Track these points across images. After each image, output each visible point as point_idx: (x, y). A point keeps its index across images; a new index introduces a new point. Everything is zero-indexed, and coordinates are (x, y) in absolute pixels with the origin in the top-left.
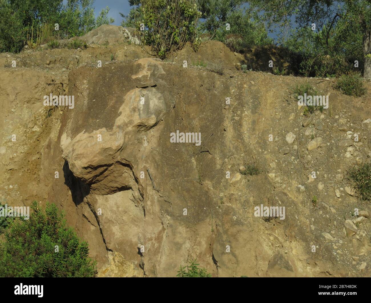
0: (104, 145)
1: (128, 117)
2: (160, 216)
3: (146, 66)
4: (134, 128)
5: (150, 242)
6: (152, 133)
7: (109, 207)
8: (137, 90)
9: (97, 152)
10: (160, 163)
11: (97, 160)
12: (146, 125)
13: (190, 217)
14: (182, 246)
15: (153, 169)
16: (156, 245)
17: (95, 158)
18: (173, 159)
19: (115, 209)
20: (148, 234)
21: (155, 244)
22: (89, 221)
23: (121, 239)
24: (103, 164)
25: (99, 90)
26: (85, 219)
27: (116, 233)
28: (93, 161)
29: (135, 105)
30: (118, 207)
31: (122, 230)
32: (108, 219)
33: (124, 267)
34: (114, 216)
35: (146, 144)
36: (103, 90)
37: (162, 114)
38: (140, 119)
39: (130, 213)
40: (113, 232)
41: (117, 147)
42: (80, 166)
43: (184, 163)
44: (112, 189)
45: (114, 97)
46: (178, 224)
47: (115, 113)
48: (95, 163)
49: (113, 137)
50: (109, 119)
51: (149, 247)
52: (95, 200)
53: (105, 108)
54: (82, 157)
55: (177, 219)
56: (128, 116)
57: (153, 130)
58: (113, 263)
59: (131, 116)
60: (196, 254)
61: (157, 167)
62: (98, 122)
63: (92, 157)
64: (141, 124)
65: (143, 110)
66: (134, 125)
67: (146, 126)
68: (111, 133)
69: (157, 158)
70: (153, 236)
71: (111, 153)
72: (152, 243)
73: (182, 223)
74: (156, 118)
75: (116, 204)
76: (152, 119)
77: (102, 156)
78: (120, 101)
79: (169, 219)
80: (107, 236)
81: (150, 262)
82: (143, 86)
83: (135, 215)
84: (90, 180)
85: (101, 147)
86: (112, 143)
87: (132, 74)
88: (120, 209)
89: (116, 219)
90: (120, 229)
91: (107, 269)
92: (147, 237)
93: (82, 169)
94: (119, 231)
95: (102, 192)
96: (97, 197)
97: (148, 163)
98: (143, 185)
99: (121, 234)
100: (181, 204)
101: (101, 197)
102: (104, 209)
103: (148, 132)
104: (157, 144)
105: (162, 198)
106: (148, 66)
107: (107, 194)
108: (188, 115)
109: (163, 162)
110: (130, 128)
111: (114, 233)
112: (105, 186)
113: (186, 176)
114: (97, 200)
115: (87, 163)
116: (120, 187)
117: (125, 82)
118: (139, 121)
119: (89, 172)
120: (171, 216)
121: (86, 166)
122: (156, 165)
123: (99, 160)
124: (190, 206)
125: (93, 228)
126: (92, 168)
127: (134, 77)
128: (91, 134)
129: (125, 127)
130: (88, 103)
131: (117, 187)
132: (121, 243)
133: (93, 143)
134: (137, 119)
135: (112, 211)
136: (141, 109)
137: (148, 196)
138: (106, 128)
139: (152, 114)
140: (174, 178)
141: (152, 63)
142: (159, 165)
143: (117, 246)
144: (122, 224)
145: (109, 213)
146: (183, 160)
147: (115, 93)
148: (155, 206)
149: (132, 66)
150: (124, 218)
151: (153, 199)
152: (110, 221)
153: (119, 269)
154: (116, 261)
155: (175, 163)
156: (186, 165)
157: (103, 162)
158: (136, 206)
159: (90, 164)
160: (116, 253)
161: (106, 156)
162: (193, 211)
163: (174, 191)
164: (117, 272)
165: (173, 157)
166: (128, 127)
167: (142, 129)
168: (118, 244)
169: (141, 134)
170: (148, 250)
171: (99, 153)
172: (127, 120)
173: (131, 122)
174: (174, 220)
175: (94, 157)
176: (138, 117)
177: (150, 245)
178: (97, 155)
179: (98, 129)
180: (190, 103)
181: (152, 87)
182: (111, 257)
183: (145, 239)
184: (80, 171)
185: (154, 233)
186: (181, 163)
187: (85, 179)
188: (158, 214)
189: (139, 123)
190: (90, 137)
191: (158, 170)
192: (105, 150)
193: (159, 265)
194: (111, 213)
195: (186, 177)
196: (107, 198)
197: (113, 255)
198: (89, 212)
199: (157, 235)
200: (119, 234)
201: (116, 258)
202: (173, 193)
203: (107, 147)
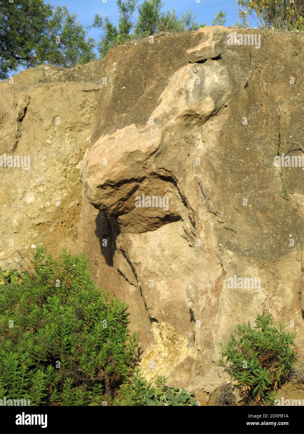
0: (128, 147)
1: (169, 105)
2: (217, 254)
3: (211, 36)
4: (179, 121)
5: (204, 297)
6: (210, 127)
7: (148, 249)
8: (189, 67)
9: (118, 159)
10: (220, 171)
11: (119, 171)
12: (198, 113)
13: (266, 250)
14: (252, 299)
15: (209, 181)
16: (213, 300)
17: (115, 169)
18: (242, 163)
19: (158, 253)
20: (201, 284)
21: (211, 299)
22: (127, 280)
23: (169, 300)
24: (129, 178)
25: (133, 72)
26: (122, 277)
27: (162, 292)
28: (112, 174)
29: (182, 85)
30: (163, 251)
31: (171, 287)
32: (149, 270)
33: (176, 346)
34: (158, 265)
35: (200, 146)
36: (139, 72)
37: (224, 97)
38: (188, 105)
39: (181, 258)
40: (157, 290)
41: (149, 148)
42: (94, 184)
43: (259, 168)
44: (152, 221)
45: (155, 80)
46: (246, 263)
47: (154, 101)
48: (115, 176)
49: (143, 134)
50: (142, 112)
51: (203, 305)
52: (129, 242)
53: (138, 97)
54: (97, 170)
55: (243, 255)
56: (170, 103)
57: (212, 122)
58: (159, 340)
59: (175, 102)
60: (277, 311)
61: (215, 177)
62: (125, 116)
63: (111, 167)
64: (191, 114)
65: (193, 91)
66: (178, 115)
67: (198, 115)
68: (142, 130)
69: (216, 163)
70: (209, 286)
71: (140, 159)
72: (207, 297)
73: (252, 261)
74: (213, 103)
75: (160, 245)
76: (208, 103)
77: (126, 165)
78: (162, 84)
79: (230, 255)
80: (149, 297)
81: (203, 328)
82: (198, 60)
83: (190, 261)
84: (114, 207)
85: (124, 151)
86: (140, 143)
87: (189, 47)
88: (166, 253)
89: (161, 270)
90: (167, 284)
91: (152, 352)
92: (200, 289)
93: (98, 189)
94: (167, 287)
95: (138, 228)
96: (131, 237)
97: (200, 171)
98: (193, 208)
99: (169, 292)
100: (251, 232)
101: (137, 236)
102: (142, 254)
103: (204, 126)
104: (216, 142)
105: (222, 224)
106: (214, 35)
107: (146, 231)
108: (272, 98)
109: (226, 170)
110: (173, 121)
111: (159, 292)
112: (139, 217)
113: (261, 188)
114: (131, 241)
115: (103, 179)
116: (162, 216)
117: (174, 59)
118: (186, 108)
119: (109, 194)
120: (234, 251)
121: (102, 183)
122: (213, 173)
123: (121, 171)
124: (266, 234)
125: (132, 289)
126: (113, 187)
127: (189, 51)
128: (113, 135)
129: (166, 119)
130: (114, 92)
131: (157, 217)
132: (169, 308)
133: (113, 147)
134: (183, 105)
135: (153, 257)
136: (191, 90)
137: (201, 223)
138: (136, 124)
139: (206, 95)
140: (242, 192)
141: (220, 30)
142: (219, 174)
143: (163, 312)
144: (171, 276)
145: (151, 261)
146: (257, 164)
147: (158, 75)
148: (211, 239)
149: (189, 37)
150: (173, 266)
151: (208, 226)
152: (152, 274)
153: (169, 349)
154: (164, 336)
155: (244, 169)
156: (261, 171)
157: (128, 174)
158: (190, 246)
159: (107, 178)
160: (163, 324)
161: (132, 165)
162: (271, 241)
163: (240, 212)
164: (166, 354)
165: (242, 161)
166: (169, 119)
167: (194, 122)
168: (164, 309)
169: (193, 131)
170: (201, 309)
171: (121, 161)
172: (168, 110)
173: (174, 111)
174: (238, 256)
175: (113, 168)
176: (185, 101)
177: (204, 302)
178: (117, 163)
179: (123, 127)
180: (273, 81)
181: (214, 59)
182: (156, 331)
183: (196, 293)
184: (94, 192)
185: (210, 282)
186: (254, 169)
187: (105, 205)
188: (216, 249)
189: (187, 111)
190: (110, 139)
191: (216, 182)
192: (131, 155)
193: (216, 333)
194: (153, 261)
195: (261, 190)
196: (146, 238)
197: (158, 327)
198: (125, 264)
199: (214, 285)
200: (166, 292)
201: (163, 332)
202: (239, 215)
203: (132, 151)
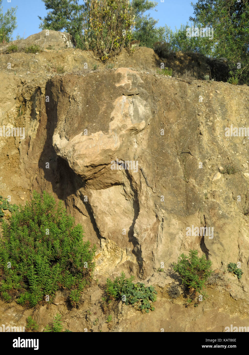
0: (104, 147)
1: (121, 122)
2: (154, 210)
3: (126, 75)
4: (127, 132)
5: (146, 233)
6: (141, 136)
7: (102, 200)
8: (124, 97)
9: (99, 153)
10: (151, 163)
11: (99, 160)
12: (137, 129)
13: (180, 210)
14: (176, 236)
15: (145, 168)
16: (151, 235)
17: (97, 158)
18: (162, 159)
19: (108, 202)
20: (144, 225)
21: (150, 234)
22: (81, 212)
23: (113, 228)
24: (103, 163)
25: (90, 96)
26: (76, 210)
27: (109, 223)
28: (95, 161)
29: (126, 111)
30: (111, 201)
31: (114, 221)
32: (102, 211)
33: (116, 253)
34: (107, 208)
35: (136, 146)
36: (94, 96)
37: (149, 120)
38: (133, 124)
39: (121, 206)
40: (106, 222)
41: (116, 148)
42: (82, 165)
43: (171, 163)
44: (106, 185)
45: (104, 103)
46: (172, 217)
47: (108, 118)
48: (97, 162)
49: (110, 139)
50: (103, 123)
51: (145, 237)
52: (89, 194)
53: (98, 113)
54: (85, 157)
55: (171, 213)
56: (121, 121)
57: (142, 133)
58: (105, 249)
59: (124, 121)
60: (188, 244)
61: (149, 167)
62: (95, 125)
63: (95, 157)
64: (133, 129)
65: (133, 116)
66: (127, 129)
67: (137, 130)
68: (108, 136)
69: (148, 158)
70: (149, 227)
71: (110, 154)
72: (148, 233)
73: (175, 216)
74: (145, 123)
75: (109, 197)
76: (143, 124)
77: (103, 156)
78: (111, 107)
79: (163, 212)
80: (101, 225)
81: (147, 250)
82: (129, 94)
83: (126, 208)
84: (89, 177)
85: (102, 148)
86: (111, 145)
87: (115, 82)
88: (113, 202)
89: (109, 211)
90: (112, 219)
91: (99, 254)
92: (143, 228)
93: (84, 168)
94: (111, 221)
95: (96, 187)
96: (91, 191)
97: (141, 162)
98: (137, 182)
99: (113, 224)
100: (172, 200)
101: (95, 191)
102: (98, 202)
103: (138, 135)
104: (146, 146)
105: (155, 194)
106: (128, 75)
107: (100, 189)
108: (168, 120)
109: (153, 162)
110: (124, 132)
111: (107, 223)
112: (100, 182)
113: (174, 175)
114: (91, 194)
115: (89, 163)
116: (113, 183)
117: (111, 90)
118: (132, 126)
119: (89, 170)
120: (165, 210)
121: (88, 165)
122: (148, 164)
123: (100, 160)
124: (180, 202)
125: (84, 218)
126: (92, 167)
127: (117, 85)
128: (90, 137)
129: (119, 131)
130: (82, 108)
131: (111, 183)
132: (114, 232)
133: (94, 145)
134: (130, 124)
135: (105, 204)
136: (132, 115)
137: (143, 191)
138: (102, 131)
139: (142, 119)
140: (165, 176)
141: (130, 73)
142: (150, 164)
143: (110, 235)
144: (115, 215)
145: (103, 206)
146: (170, 161)
147: (104, 99)
148: (150, 201)
149: (114, 75)
150: (116, 210)
151: (147, 194)
152: (103, 212)
153: (111, 254)
154: (109, 247)
155: (163, 163)
156: (173, 165)
157: (103, 161)
158: (126, 200)
159: (92, 163)
160: (109, 241)
161: (106, 157)
162: (182, 205)
163: (165, 188)
164: (109, 257)
165: (161, 158)
166: (121, 131)
167: (133, 133)
168: (111, 233)
169: (131, 137)
170: (144, 239)
171: (100, 154)
172: (120, 125)
173: (124, 127)
174: (168, 213)
175: (96, 157)
176: (130, 122)
177: (146, 235)
178: (99, 155)
179: (95, 132)
180: (169, 110)
181: (137, 94)
182: (103, 244)
183: (141, 229)
184: (82, 169)
185: (150, 225)
186: (169, 163)
187: (85, 176)
188: (153, 208)
189: (132, 127)
190: (90, 139)
191: (149, 170)
192: (105, 151)
193: (156, 253)
194: (104, 206)
195: (174, 176)
196: (100, 193)
197: (105, 242)
198: (80, 204)
199: (152, 227)
200: (111, 223)
201: (109, 245)
202: (165, 189)
203: (107, 149)
